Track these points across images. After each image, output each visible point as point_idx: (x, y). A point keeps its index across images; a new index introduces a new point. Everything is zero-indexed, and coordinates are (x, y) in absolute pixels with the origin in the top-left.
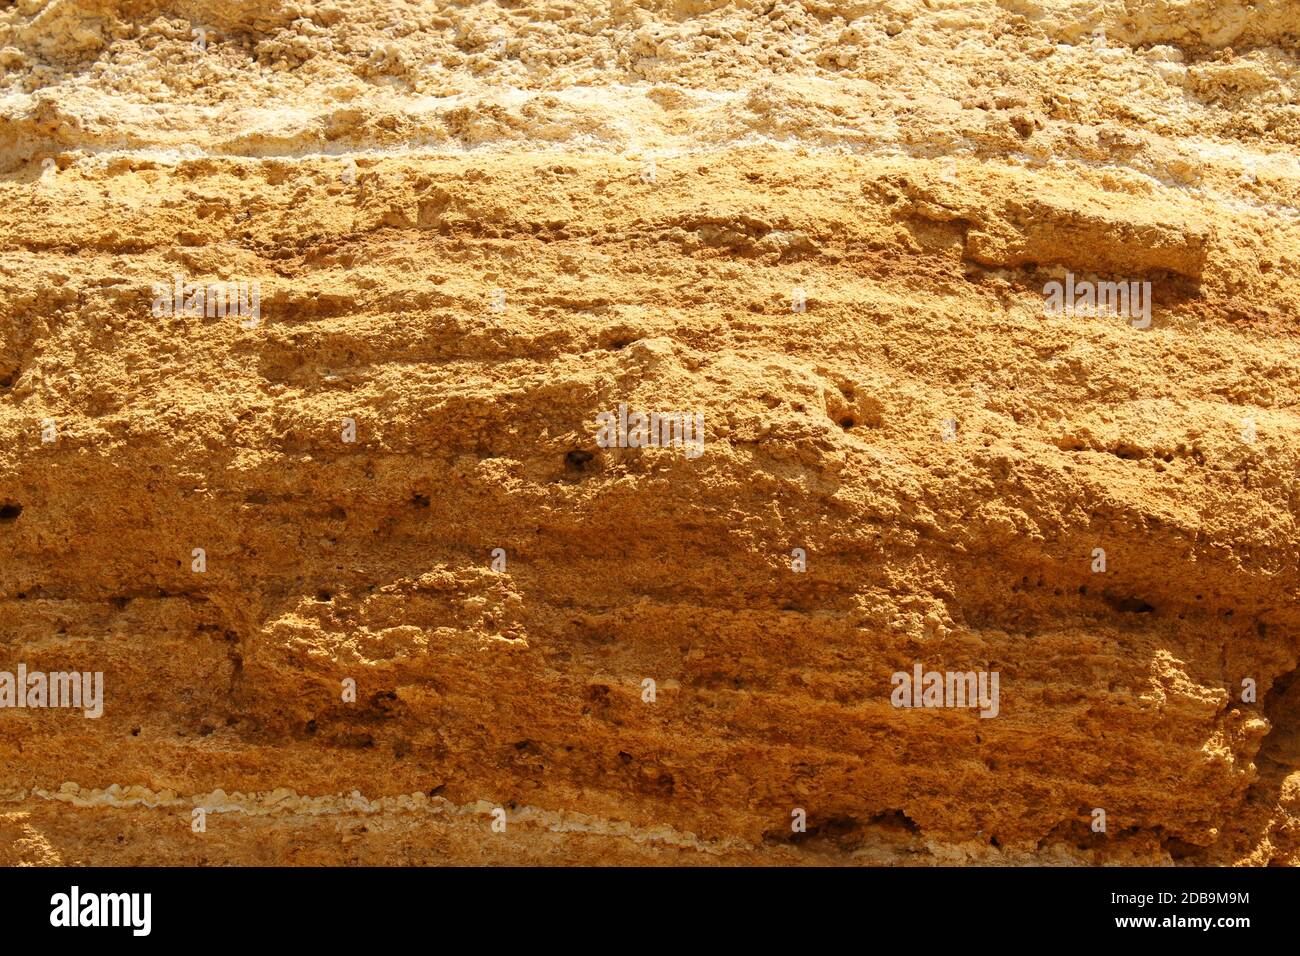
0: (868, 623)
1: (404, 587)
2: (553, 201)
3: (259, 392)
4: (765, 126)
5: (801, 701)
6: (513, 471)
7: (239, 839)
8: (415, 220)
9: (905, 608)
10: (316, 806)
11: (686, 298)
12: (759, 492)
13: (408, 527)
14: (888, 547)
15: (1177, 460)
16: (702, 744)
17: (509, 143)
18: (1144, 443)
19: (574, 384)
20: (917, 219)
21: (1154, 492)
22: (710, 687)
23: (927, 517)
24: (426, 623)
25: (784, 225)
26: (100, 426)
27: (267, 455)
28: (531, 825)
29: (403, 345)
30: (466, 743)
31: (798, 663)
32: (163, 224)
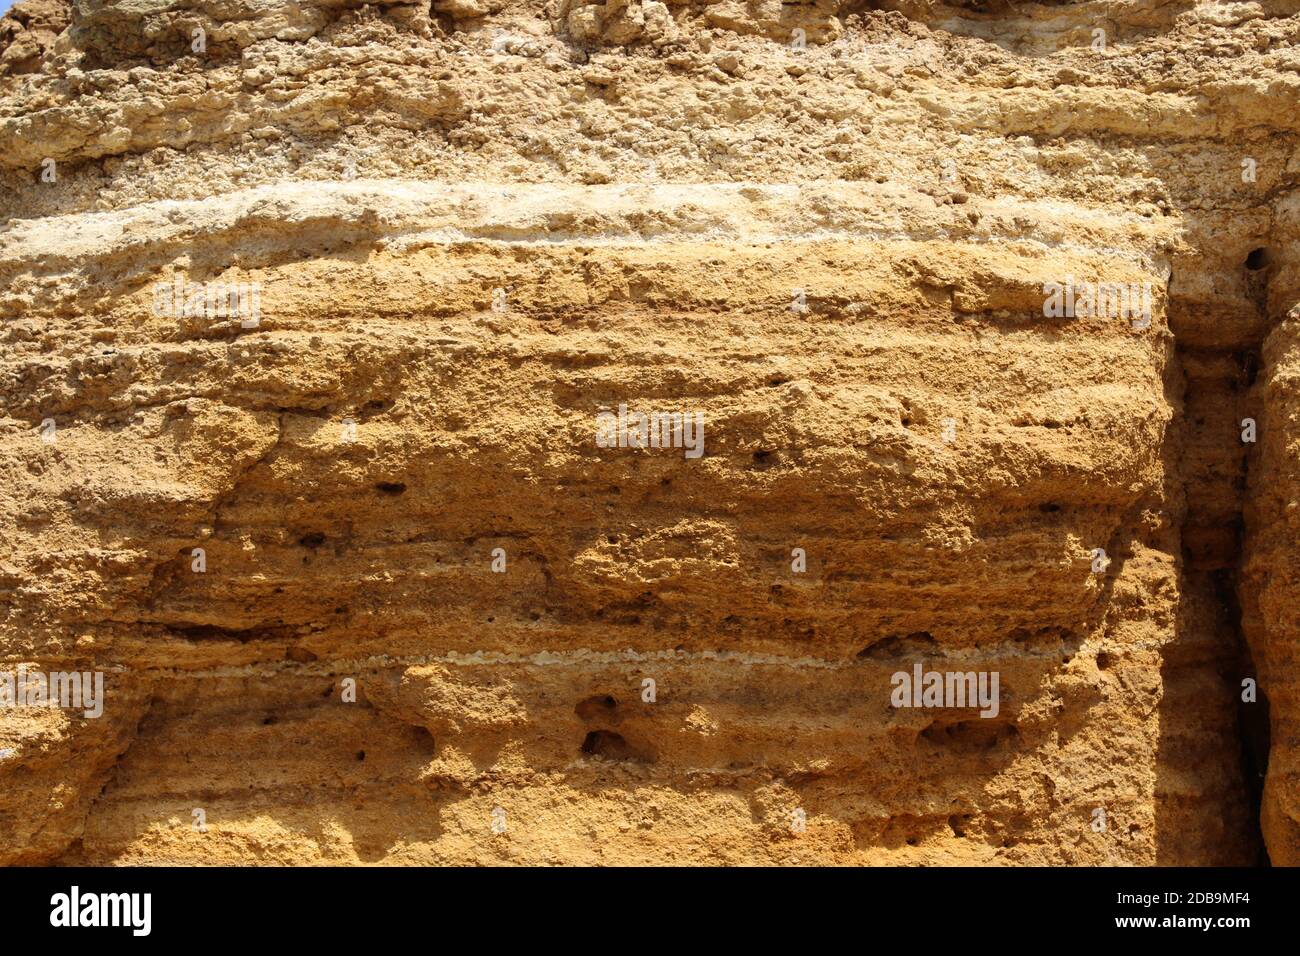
0: (932, 545)
1: (664, 535)
2: (716, 284)
3: (556, 415)
4: (827, 223)
5: (889, 586)
6: (724, 465)
7: (561, 680)
8: (628, 295)
9: (950, 534)
10: (606, 658)
11: (808, 350)
12: (870, 474)
13: (660, 498)
14: (940, 500)
15: (1076, 426)
16: (834, 613)
17: (671, 236)
18: (1060, 419)
19: (759, 413)
20: (925, 286)
21: (1068, 449)
22: (836, 580)
23: (960, 482)
24: (678, 555)
25: (857, 299)
26: (457, 438)
27: (570, 457)
28: (732, 661)
29: (648, 388)
30: (699, 620)
31: (888, 566)
32: (463, 296)
